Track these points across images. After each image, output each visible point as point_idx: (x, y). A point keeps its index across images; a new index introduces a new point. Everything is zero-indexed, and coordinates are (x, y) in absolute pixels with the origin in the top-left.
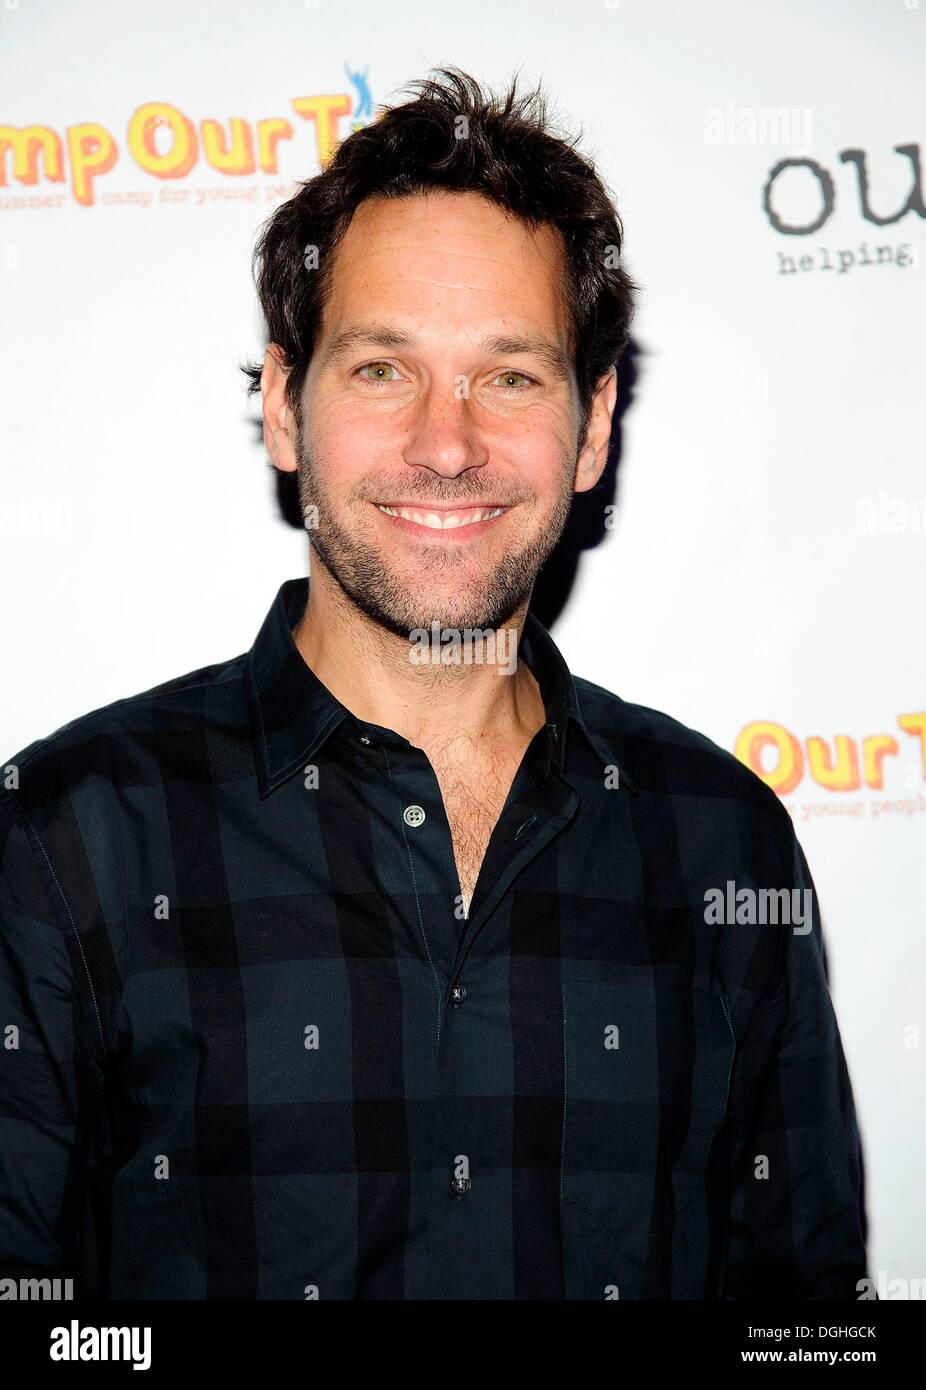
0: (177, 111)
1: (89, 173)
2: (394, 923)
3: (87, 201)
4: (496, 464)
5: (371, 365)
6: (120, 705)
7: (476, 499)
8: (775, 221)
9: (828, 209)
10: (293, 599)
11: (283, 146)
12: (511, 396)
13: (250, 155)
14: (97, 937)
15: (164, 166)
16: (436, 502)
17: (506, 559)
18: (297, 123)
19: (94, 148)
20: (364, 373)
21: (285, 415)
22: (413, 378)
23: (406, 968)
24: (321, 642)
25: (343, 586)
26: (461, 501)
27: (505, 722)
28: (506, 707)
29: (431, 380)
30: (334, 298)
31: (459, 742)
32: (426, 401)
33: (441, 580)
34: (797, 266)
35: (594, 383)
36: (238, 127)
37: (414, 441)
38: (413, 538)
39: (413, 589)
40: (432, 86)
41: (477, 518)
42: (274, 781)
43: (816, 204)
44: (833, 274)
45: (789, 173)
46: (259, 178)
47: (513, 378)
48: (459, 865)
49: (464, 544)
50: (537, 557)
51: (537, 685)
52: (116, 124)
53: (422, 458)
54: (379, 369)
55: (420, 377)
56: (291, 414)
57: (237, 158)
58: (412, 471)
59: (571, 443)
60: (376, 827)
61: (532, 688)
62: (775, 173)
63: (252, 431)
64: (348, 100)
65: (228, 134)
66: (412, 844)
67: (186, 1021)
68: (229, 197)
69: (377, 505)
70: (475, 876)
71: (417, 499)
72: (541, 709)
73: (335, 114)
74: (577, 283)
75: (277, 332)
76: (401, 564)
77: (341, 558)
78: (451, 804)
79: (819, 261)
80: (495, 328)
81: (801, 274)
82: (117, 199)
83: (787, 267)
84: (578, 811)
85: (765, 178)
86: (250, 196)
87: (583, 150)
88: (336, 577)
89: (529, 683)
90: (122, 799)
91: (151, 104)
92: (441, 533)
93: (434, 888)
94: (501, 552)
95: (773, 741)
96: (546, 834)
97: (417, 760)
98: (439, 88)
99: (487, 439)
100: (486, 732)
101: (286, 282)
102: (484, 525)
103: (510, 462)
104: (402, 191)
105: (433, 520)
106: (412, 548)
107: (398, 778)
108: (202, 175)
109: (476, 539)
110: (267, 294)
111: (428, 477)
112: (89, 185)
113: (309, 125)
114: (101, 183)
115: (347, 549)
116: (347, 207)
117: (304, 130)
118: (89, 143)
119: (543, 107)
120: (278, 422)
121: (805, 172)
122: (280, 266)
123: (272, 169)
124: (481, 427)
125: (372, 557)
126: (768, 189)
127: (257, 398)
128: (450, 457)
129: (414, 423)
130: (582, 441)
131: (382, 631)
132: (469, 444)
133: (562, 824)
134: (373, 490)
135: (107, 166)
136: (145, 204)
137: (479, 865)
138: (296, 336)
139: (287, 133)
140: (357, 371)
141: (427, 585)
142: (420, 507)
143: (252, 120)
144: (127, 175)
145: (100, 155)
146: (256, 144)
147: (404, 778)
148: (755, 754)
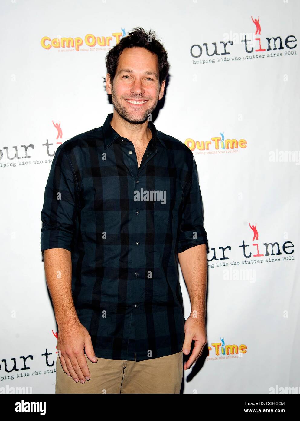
0: (93, 35)
1: (78, 46)
2: (127, 170)
3: (78, 50)
4: (146, 93)
5: (125, 76)
6: (81, 134)
7: (142, 99)
8: (192, 55)
9: (201, 53)
10: (110, 117)
11: (110, 41)
12: (149, 82)
13: (105, 43)
14: (77, 173)
15: (91, 44)
16: (135, 99)
17: (147, 110)
18: (113, 37)
19: (79, 41)
20: (124, 77)
21: (110, 85)
22: (132, 78)
23: (129, 177)
24: (115, 123)
25: (119, 114)
26: (140, 99)
27: (145, 138)
28: (146, 135)
29: (135, 78)
30: (119, 65)
31: (137, 141)
32: (135, 82)
33: (136, 113)
34: (196, 63)
35: (162, 81)
36: (103, 38)
37: (132, 89)
38: (131, 105)
39: (131, 114)
40: (137, 30)
41: (142, 103)
42: (107, 147)
43: (199, 52)
44: (202, 64)
45: (195, 47)
46: (107, 47)
47: (149, 79)
48: (138, 161)
49: (140, 107)
50: (152, 109)
51: (151, 132)
52: (83, 38)
53: (134, 92)
54: (127, 77)
55: (133, 78)
56: (111, 85)
57: (103, 43)
58: (131, 94)
59: (158, 90)
60: (124, 154)
61: (150, 132)
62: (192, 47)
63: (104, 88)
64: (122, 34)
65: (101, 39)
66: (130, 157)
67: (92, 186)
68: (101, 50)
69: (125, 99)
70: (140, 163)
71: (132, 98)
72: (152, 136)
73: (119, 36)
74: (160, 64)
75: (109, 71)
76: (129, 110)
77: (119, 108)
78: (136, 151)
79: (200, 62)
80: (147, 70)
81: (196, 64)
82: (83, 50)
83: (194, 63)
84: (158, 152)
85: (191, 48)
86: (105, 50)
87: (161, 42)
88: (118, 112)
89: (150, 131)
90: (82, 149)
91: (88, 34)
92: (136, 105)
93: (133, 164)
94: (146, 109)
95: (191, 142)
96: (152, 156)
97: (131, 143)
98: (138, 30)
99: (144, 89)
100: (143, 139)
101: (111, 62)
102: (144, 104)
103: (148, 93)
104: (131, 47)
105: (135, 103)
106: (132, 107)
107: (127, 146)
108: (97, 46)
109: (142, 106)
110: (108, 65)
111: (134, 95)
112: (78, 48)
113: (115, 38)
114: (80, 47)
115: (120, 106)
116: (122, 50)
117: (114, 38)
118: (78, 41)
119: (155, 34)
120: (108, 86)
121: (197, 47)
122: (110, 60)
123: (109, 45)
124: (144, 87)
125: (124, 108)
126: (191, 50)
127: (105, 83)
128: (138, 91)
129: (132, 85)
130: (160, 91)
131: (126, 121)
132: (142, 89)
133: (155, 154)
134: (125, 97)
135: (81, 44)
136: (88, 51)
137: (141, 161)
138: (112, 72)
139: (111, 39)
140: (123, 77)
141: (134, 114)
142: (133, 100)
143: (106, 37)
144: (85, 46)
145: (80, 43)
146: (106, 41)
147: (128, 146)
148: (188, 144)
